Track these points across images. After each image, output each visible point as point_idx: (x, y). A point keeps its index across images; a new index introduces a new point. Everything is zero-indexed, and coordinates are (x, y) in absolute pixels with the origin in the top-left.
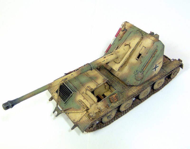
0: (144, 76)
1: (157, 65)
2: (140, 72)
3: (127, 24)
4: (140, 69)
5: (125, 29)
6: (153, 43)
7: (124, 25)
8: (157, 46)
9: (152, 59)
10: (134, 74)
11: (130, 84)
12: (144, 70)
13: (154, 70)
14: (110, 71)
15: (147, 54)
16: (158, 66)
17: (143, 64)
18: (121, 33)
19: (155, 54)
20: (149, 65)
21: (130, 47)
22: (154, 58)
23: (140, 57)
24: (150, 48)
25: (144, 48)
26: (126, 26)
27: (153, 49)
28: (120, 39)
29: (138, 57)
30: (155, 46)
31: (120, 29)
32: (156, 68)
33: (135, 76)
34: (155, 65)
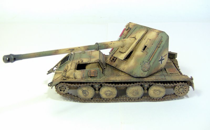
0: (150, 66)
1: (163, 56)
2: (147, 62)
3: (131, 24)
4: (146, 60)
5: (129, 28)
6: (158, 34)
7: (128, 26)
8: (162, 37)
9: (158, 49)
10: (140, 65)
11: (137, 76)
12: (150, 60)
13: (160, 62)
14: (116, 67)
15: (153, 45)
16: (164, 59)
17: (149, 54)
18: (125, 32)
19: (160, 45)
20: (155, 55)
21: (136, 39)
22: (160, 49)
23: (146, 49)
24: (155, 39)
25: (149, 40)
26: (130, 26)
27: (158, 40)
28: (125, 36)
29: (144, 49)
30: (160, 37)
31: (125, 29)
32: (162, 61)
33: (142, 67)
34: (161, 57)
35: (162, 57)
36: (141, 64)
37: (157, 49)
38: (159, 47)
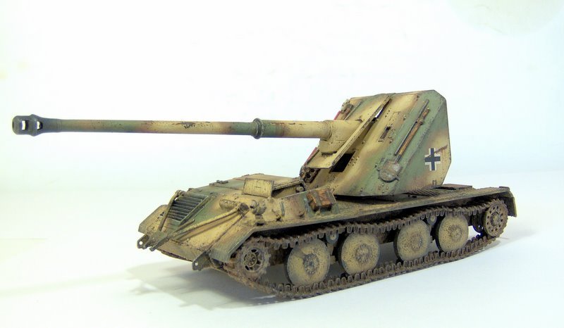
0: (401, 168)
1: (435, 150)
2: (391, 160)
4: (390, 154)
6: (418, 97)
8: (428, 101)
9: (419, 128)
11: (366, 192)
12: (401, 154)
13: (430, 163)
15: (406, 120)
17: (396, 142)
19: (424, 118)
20: (413, 142)
21: (361, 122)
22: (423, 129)
23: (388, 133)
24: (410, 109)
25: (396, 114)
26: (351, 102)
27: (418, 107)
29: (384, 136)
30: (423, 102)
33: (379, 171)
34: (430, 150)
35: (432, 150)
36: (376, 166)
37: (416, 129)
38: (422, 124)
